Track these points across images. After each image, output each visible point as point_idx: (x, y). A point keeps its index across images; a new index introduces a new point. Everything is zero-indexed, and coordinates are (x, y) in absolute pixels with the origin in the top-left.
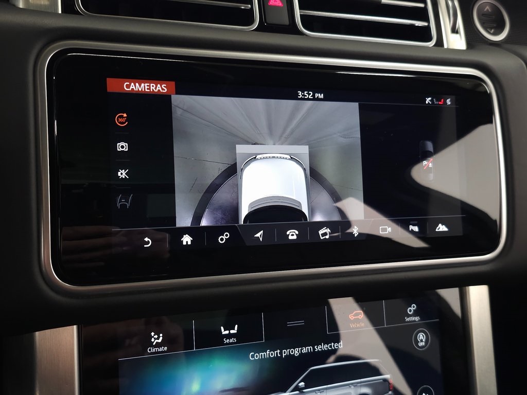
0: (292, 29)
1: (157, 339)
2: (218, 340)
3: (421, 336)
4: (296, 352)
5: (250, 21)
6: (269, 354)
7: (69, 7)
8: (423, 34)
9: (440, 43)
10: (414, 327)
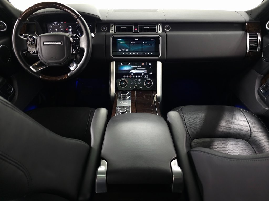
0: (137, 32)
1: (122, 64)
2: (128, 65)
3: (151, 67)
4: (136, 67)
5: (133, 32)
6: (133, 66)
7: (115, 32)
8: (155, 31)
9: (157, 32)
10: (150, 65)
